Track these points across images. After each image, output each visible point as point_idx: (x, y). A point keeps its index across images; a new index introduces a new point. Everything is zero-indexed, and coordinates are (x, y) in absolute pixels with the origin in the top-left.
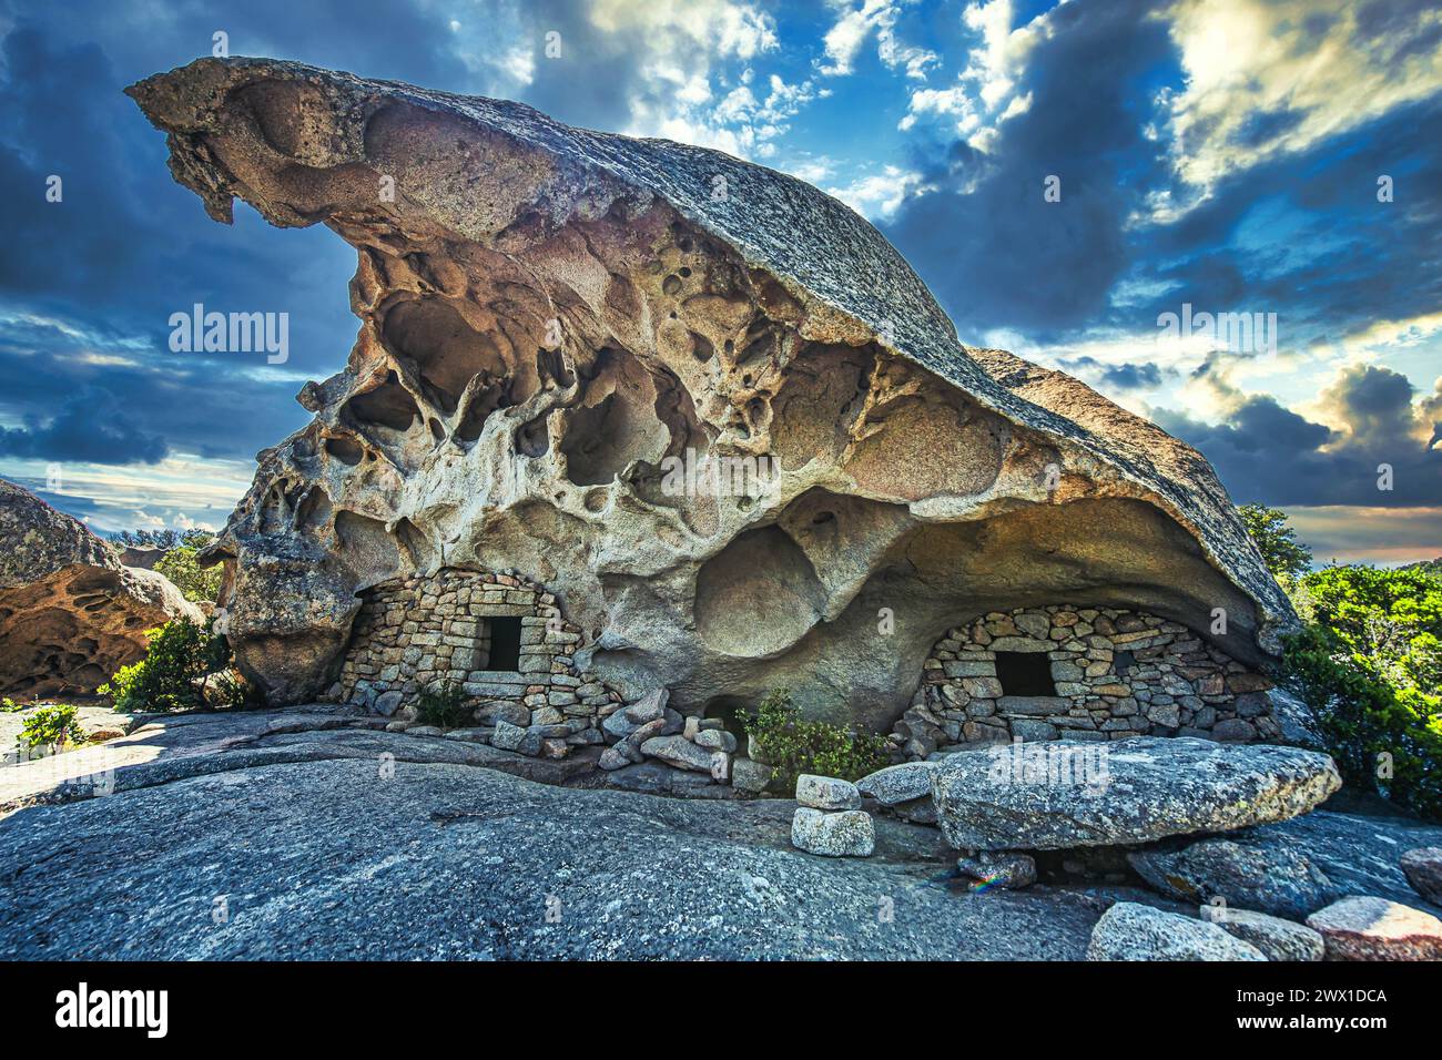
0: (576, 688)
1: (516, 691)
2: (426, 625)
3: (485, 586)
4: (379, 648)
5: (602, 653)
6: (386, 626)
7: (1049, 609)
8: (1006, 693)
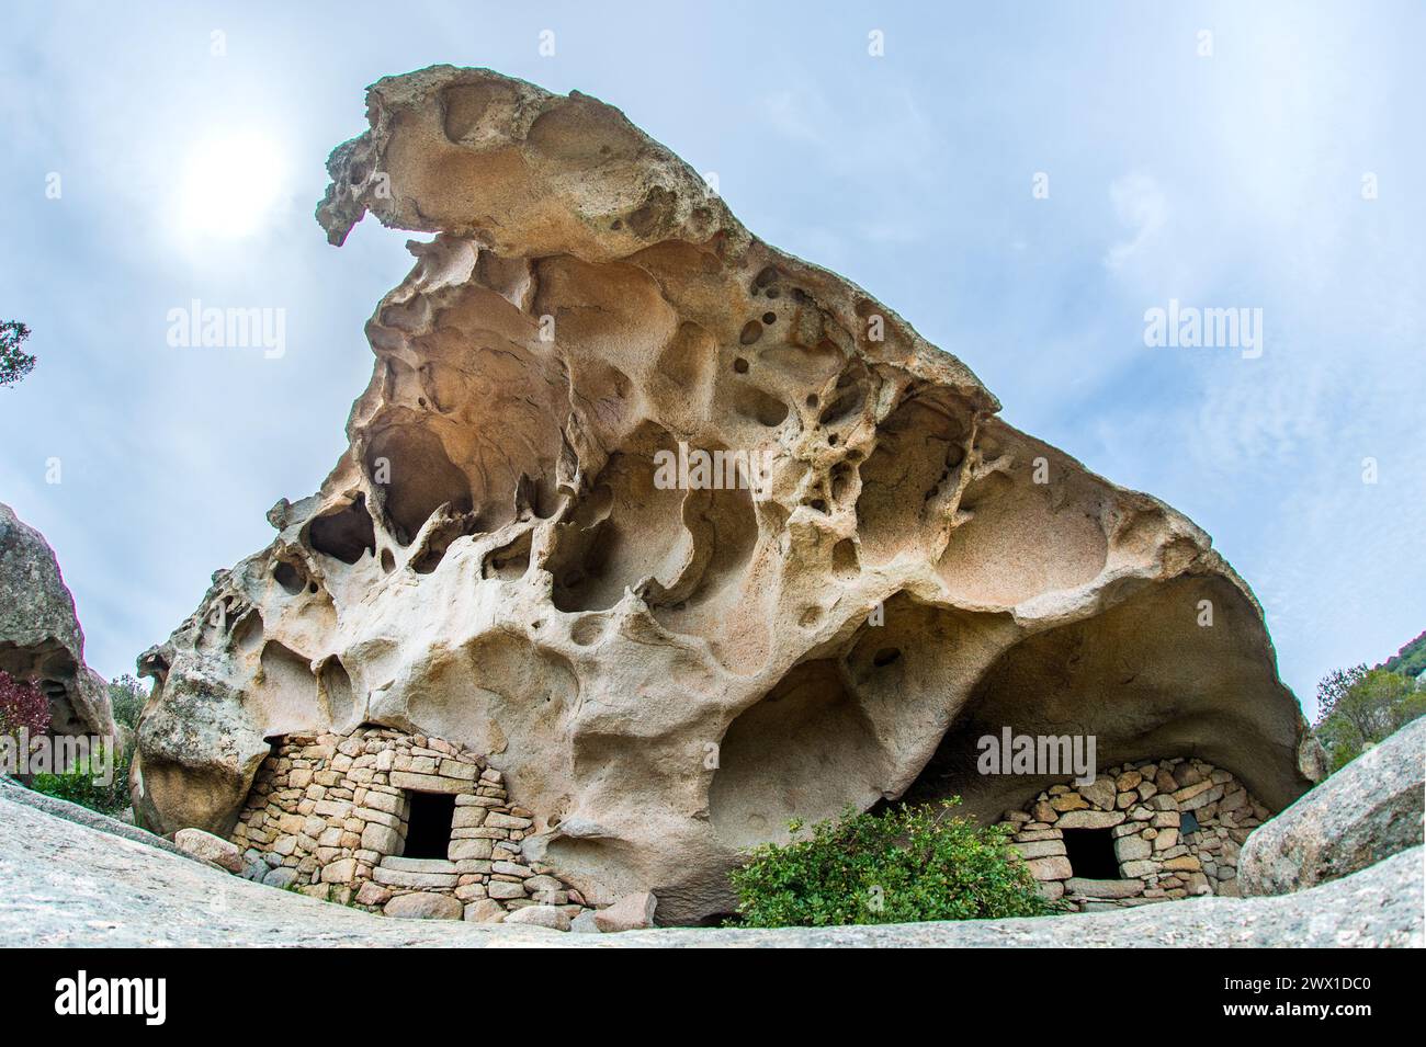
0: (525, 879)
1: (448, 881)
2: (333, 791)
3: (415, 750)
4: (277, 812)
5: (564, 842)
6: (287, 787)
7: (1112, 771)
8: (1075, 875)
